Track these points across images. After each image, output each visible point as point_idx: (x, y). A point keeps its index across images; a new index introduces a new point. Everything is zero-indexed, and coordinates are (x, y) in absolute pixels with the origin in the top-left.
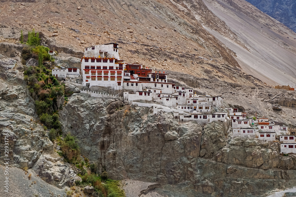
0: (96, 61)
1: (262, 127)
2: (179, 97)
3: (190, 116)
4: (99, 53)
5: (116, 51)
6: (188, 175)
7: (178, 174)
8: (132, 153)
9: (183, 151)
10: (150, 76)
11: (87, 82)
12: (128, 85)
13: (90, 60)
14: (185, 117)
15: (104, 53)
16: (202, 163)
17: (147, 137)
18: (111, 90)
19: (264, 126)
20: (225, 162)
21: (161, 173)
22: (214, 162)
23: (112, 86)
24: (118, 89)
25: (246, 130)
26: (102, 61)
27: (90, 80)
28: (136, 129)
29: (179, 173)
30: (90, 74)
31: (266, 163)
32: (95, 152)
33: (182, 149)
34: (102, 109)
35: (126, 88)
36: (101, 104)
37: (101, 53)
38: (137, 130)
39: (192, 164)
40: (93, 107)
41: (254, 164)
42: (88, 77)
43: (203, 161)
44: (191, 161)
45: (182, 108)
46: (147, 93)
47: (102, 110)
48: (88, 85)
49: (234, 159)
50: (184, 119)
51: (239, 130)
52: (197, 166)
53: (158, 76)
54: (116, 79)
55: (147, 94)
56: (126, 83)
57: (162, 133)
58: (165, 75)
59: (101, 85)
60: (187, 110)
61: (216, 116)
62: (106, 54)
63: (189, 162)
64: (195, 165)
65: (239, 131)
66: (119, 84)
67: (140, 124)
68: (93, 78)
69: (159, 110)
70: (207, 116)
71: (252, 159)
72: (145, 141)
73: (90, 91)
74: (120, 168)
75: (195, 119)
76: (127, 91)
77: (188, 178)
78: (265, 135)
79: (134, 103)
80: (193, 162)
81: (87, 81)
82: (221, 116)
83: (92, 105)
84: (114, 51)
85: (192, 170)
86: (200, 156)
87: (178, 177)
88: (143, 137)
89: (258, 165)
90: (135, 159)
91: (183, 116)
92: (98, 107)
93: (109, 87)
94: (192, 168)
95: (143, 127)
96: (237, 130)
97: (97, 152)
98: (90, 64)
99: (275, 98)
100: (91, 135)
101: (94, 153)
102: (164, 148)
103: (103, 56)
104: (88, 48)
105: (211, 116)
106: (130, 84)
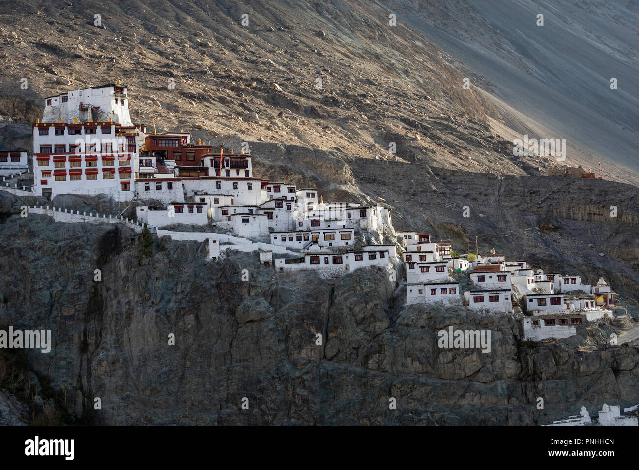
0: (66, 131)
1: (481, 279)
2: (276, 212)
3: (302, 260)
4: (78, 111)
5: (123, 103)
6: (296, 405)
7: (272, 405)
8: (156, 357)
9: (283, 346)
10: (207, 161)
11: (45, 186)
12: (147, 189)
13: (52, 130)
14: (287, 262)
15: (90, 110)
16: (331, 376)
17: (192, 316)
18: (104, 202)
19: (487, 275)
20: (388, 367)
21: (230, 405)
22: (359, 370)
23: (107, 192)
24: (123, 199)
25: (439, 288)
26: (83, 131)
27: (51, 180)
28: (166, 298)
29: (273, 401)
30: (51, 166)
31: (489, 366)
32: (65, 359)
33: (279, 341)
34: (80, 251)
35: (144, 196)
36: (78, 238)
37: (83, 109)
38: (169, 301)
39: (305, 377)
40: (60, 247)
41: (457, 371)
42: (46, 173)
43: (333, 370)
44: (304, 370)
45: (284, 240)
46: (195, 206)
47: (81, 254)
48: (47, 193)
49: (409, 360)
50: (287, 266)
51: (421, 287)
52: (317, 383)
53: (227, 161)
54: (117, 175)
55: (195, 209)
56: (141, 185)
57: (231, 306)
58: (247, 159)
59: (79, 193)
60: (295, 244)
61: (366, 256)
62: (96, 111)
63: (298, 374)
64: (313, 379)
65: (420, 291)
66: (125, 186)
67: (177, 284)
68: (60, 175)
69: (224, 248)
70: (344, 256)
71: (454, 358)
72: (189, 327)
73: (51, 208)
74: (128, 396)
75: (314, 266)
76: (144, 203)
77: (295, 413)
78: (486, 296)
79: (161, 234)
80: (307, 373)
81: (44, 183)
82: (378, 255)
83: (56, 242)
84: (117, 102)
85: (306, 393)
86: (325, 357)
87: (272, 412)
88: (183, 316)
89: (469, 372)
90: (165, 373)
91: (283, 260)
92: (70, 247)
93: (100, 197)
94: (304, 387)
95: (182, 292)
96: (416, 289)
97: (69, 360)
98: (52, 139)
100: (55, 317)
101: (63, 363)
102: (235, 343)
103: (89, 116)
104: (53, 99)
105: (352, 256)
106: (153, 185)
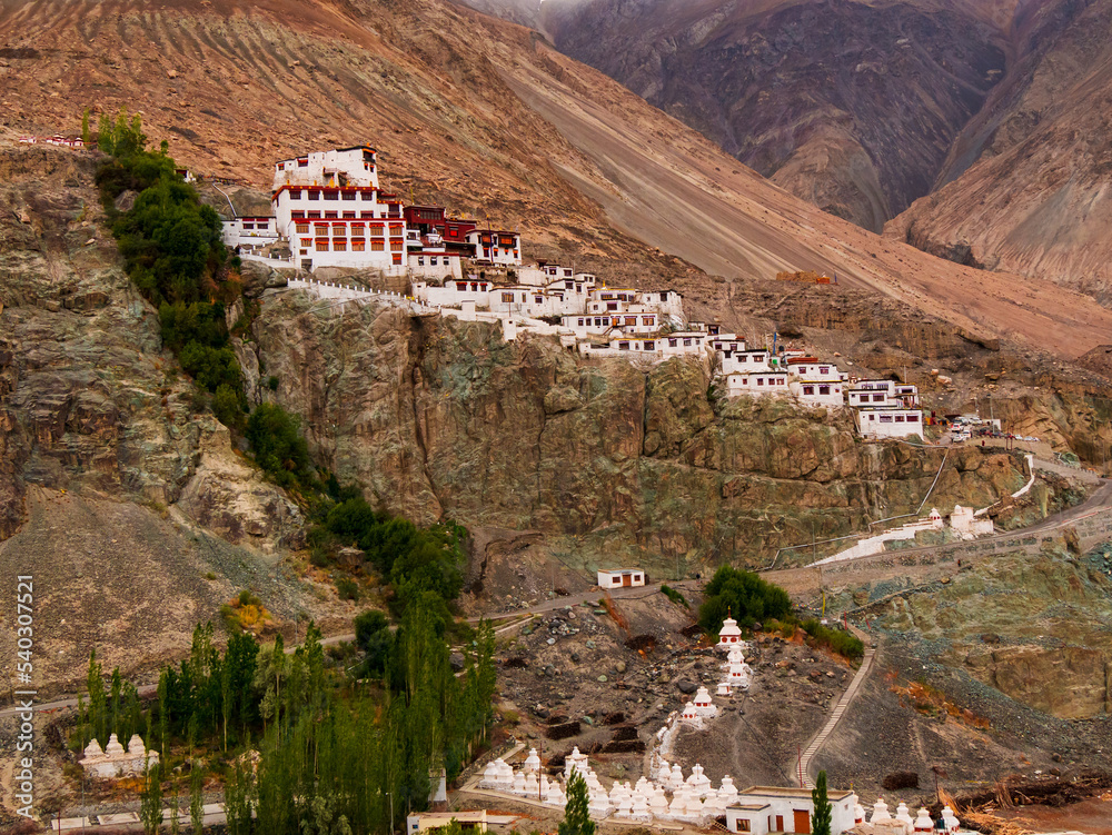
0: (321, 195)
1: (803, 371)
2: (567, 293)
3: (607, 345)
4: (322, 177)
5: (372, 170)
6: (617, 505)
7: (591, 506)
8: (454, 451)
9: (598, 439)
10: (474, 239)
11: (304, 257)
12: (421, 263)
13: (305, 194)
14: (593, 347)
15: (336, 176)
16: (654, 473)
17: (494, 406)
18: (374, 276)
19: (808, 367)
20: (717, 464)
21: (543, 505)
22: (685, 468)
23: (376, 265)
24: (394, 274)
25: (766, 378)
26: (340, 195)
27: (312, 252)
28: (461, 384)
29: (592, 501)
30: (312, 232)
31: (826, 464)
32: (348, 453)
33: (595, 434)
34: (356, 330)
35: (419, 271)
36: (352, 316)
37: (328, 175)
38: (464, 388)
39: (625, 474)
40: (332, 325)
41: (793, 469)
42: (306, 241)
43: (655, 467)
44: (623, 467)
45: (581, 323)
46: (469, 283)
47: (357, 333)
48: (307, 264)
49: (740, 457)
50: (593, 352)
51: (746, 377)
52: (639, 481)
53: (495, 238)
54: (387, 244)
55: (479, 287)
56: (415, 259)
57: (538, 394)
58: (516, 237)
59: (344, 265)
60: (594, 329)
61: (680, 342)
62: (343, 176)
63: (617, 470)
64: (635, 477)
65: (745, 381)
66: (397, 260)
67: (471, 369)
68: (322, 244)
69: (521, 330)
70: (656, 341)
71: (789, 454)
72: (491, 417)
73: (315, 281)
74: (425, 494)
75: (623, 352)
76: (421, 279)
77: (617, 514)
78: (816, 389)
79: (446, 313)
80: (627, 469)
81: (303, 252)
82: (693, 341)
83: (327, 319)
84: (366, 168)
85: (628, 492)
86: (643, 453)
87: (592, 514)
88: (484, 405)
89: (805, 470)
90: (466, 469)
91: (589, 345)
92: (344, 325)
93: (369, 270)
94: (625, 485)
95: (480, 377)
96: (739, 379)
97: (353, 454)
98: (305, 204)
99: (782, 304)
100: (332, 405)
101: (346, 457)
102: (544, 435)
103: (335, 183)
104: (287, 164)
105: (665, 341)
106: (427, 259)
